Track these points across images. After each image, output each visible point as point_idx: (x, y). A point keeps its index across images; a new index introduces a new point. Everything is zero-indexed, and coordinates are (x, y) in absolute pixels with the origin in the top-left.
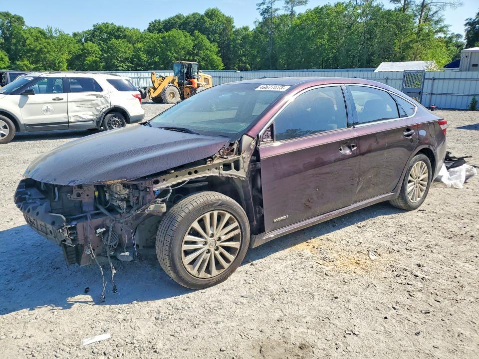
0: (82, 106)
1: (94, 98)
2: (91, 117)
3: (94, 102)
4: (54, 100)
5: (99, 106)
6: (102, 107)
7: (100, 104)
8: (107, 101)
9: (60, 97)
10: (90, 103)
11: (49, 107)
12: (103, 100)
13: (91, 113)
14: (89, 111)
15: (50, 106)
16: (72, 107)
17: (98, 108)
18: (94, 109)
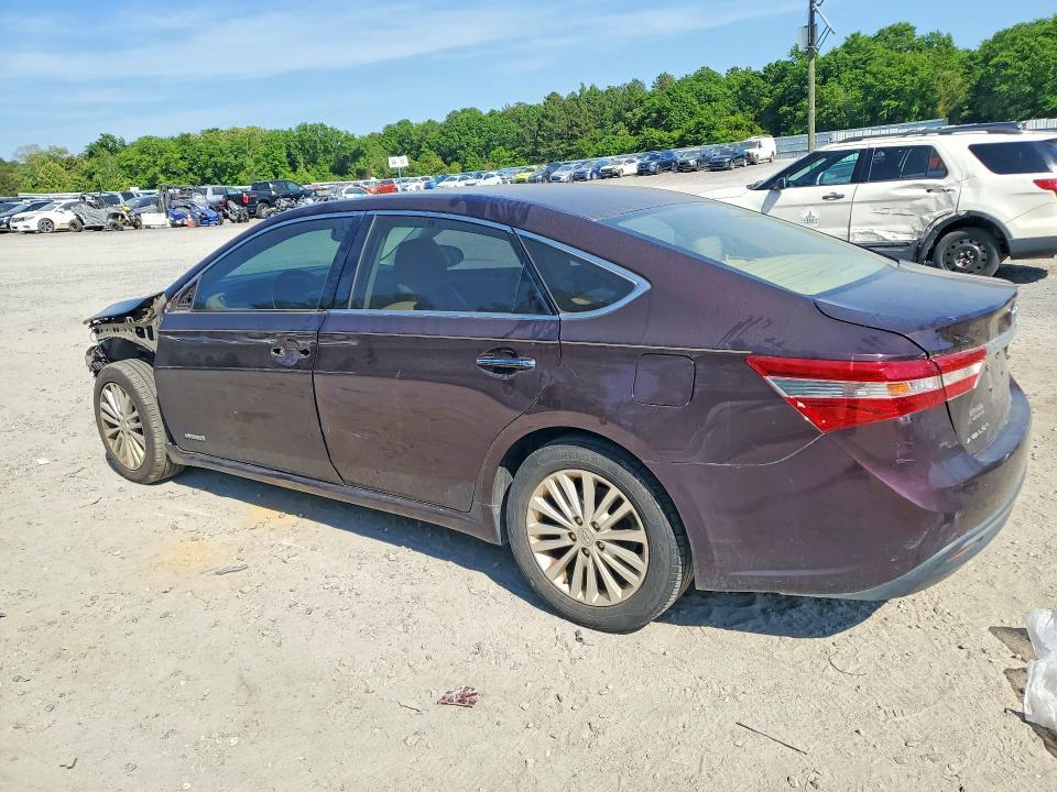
0: (886, 211)
1: (923, 192)
2: (907, 238)
3: (916, 202)
4: (825, 198)
5: (928, 211)
6: (936, 214)
7: (933, 206)
8: (951, 202)
9: (838, 193)
10: (907, 205)
11: (813, 214)
12: (941, 197)
13: (908, 228)
14: (904, 223)
15: (815, 213)
16: (863, 214)
17: (925, 217)
18: (916, 218)
